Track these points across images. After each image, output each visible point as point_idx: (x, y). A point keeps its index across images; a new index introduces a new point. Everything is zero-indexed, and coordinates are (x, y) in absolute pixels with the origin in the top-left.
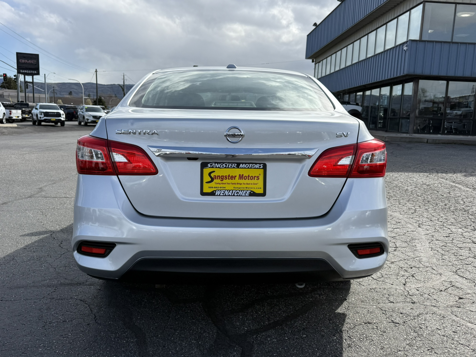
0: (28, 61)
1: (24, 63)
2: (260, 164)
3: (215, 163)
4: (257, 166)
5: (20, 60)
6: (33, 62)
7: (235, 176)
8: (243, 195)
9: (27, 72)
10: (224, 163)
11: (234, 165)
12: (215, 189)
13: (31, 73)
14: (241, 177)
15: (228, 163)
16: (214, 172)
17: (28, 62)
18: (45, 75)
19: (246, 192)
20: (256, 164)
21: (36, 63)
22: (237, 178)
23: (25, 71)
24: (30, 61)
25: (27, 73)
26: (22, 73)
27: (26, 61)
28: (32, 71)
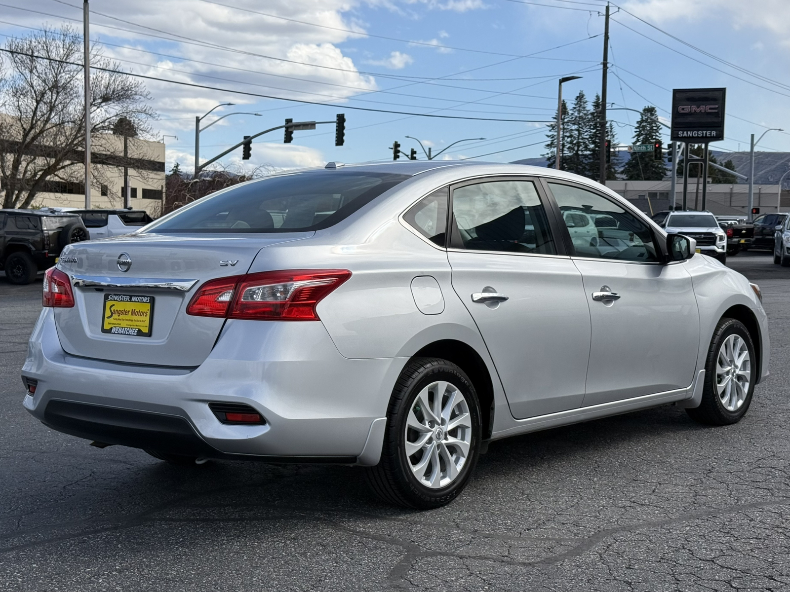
0: (698, 108)
1: (690, 114)
2: (147, 297)
3: (114, 295)
4: (145, 299)
5: (680, 108)
6: (710, 109)
7: (129, 311)
8: (132, 334)
9: (695, 134)
10: (120, 295)
11: (128, 298)
12: (112, 326)
13: (702, 137)
14: (134, 312)
15: (124, 295)
16: (114, 305)
17: (698, 110)
18: (753, 136)
19: (135, 331)
20: (144, 297)
21: (716, 111)
22: (130, 313)
23: (689, 132)
24: (703, 108)
25: (693, 137)
26: (681, 139)
27: (694, 108)
28: (704, 132)
